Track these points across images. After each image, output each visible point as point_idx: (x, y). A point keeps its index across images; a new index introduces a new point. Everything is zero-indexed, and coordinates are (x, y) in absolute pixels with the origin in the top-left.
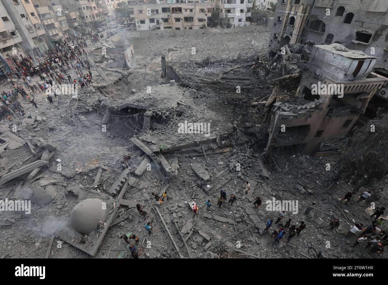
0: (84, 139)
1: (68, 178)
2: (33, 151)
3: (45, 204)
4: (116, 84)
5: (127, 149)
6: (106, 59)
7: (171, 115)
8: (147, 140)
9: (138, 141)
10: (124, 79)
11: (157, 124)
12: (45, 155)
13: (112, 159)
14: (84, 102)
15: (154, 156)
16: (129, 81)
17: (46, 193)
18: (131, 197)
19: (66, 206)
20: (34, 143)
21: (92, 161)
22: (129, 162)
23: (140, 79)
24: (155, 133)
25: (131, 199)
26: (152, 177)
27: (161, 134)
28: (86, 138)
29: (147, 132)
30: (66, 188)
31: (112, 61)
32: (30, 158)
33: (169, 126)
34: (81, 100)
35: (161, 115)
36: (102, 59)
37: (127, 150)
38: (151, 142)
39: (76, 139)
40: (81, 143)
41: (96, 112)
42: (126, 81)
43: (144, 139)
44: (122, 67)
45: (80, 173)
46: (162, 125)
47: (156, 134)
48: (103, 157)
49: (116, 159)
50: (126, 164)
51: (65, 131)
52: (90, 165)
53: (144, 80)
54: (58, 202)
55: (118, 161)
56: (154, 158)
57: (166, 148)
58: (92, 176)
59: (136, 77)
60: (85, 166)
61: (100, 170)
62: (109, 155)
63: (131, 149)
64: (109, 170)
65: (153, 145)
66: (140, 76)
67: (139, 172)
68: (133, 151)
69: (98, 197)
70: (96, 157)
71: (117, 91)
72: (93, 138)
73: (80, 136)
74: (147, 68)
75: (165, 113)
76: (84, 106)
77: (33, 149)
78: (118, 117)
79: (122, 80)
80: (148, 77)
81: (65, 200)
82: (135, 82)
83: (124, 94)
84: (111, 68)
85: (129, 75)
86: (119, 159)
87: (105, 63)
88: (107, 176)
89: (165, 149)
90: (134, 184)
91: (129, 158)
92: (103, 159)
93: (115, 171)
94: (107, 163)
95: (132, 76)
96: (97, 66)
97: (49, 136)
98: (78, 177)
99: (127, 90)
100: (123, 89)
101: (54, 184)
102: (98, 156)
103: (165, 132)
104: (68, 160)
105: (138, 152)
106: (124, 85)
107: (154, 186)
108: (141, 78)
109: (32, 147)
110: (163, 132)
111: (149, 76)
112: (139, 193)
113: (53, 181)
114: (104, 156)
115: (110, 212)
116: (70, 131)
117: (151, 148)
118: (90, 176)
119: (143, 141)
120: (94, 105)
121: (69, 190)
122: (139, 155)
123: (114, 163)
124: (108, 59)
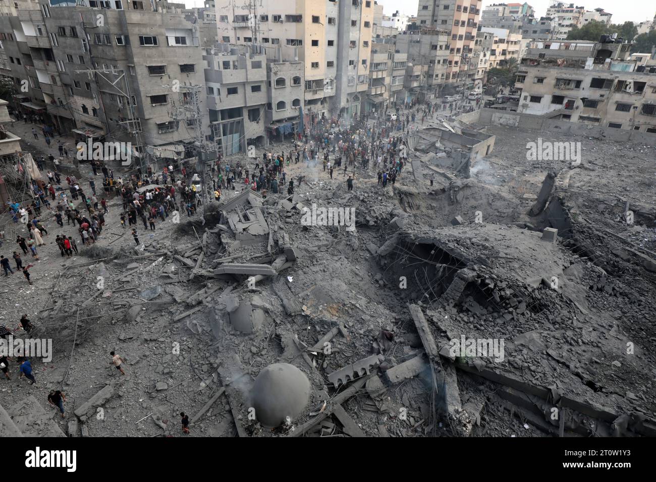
0: (338, 264)
1: (287, 314)
2: (269, 248)
3: (241, 332)
4: (432, 197)
5: (395, 319)
6: (437, 148)
7: (515, 299)
8: (439, 323)
9: (421, 315)
10: (452, 192)
11: (475, 304)
12: (279, 262)
13: (362, 322)
14: (369, 206)
15: (437, 362)
16: (458, 198)
17: (251, 318)
18: (356, 413)
19: (262, 355)
20: (275, 238)
21: (331, 308)
22: (386, 345)
23: (480, 202)
24: (462, 318)
25: (355, 417)
26: (413, 402)
27: (475, 327)
28: (341, 264)
29: (447, 308)
30: (277, 328)
31: (444, 154)
32: (261, 257)
33: (500, 321)
34: (365, 202)
35: (492, 290)
36: (430, 148)
37: (394, 321)
38: (445, 332)
39: (328, 260)
40: (331, 269)
41: (378, 230)
42: (452, 197)
43: (435, 320)
44: (458, 170)
45: (307, 316)
46: (485, 311)
47: (464, 321)
48: (350, 311)
49: (369, 326)
50: (379, 345)
51: (320, 240)
52: (325, 312)
53: (488, 208)
54: (256, 341)
55: (370, 331)
56: (436, 367)
57: (470, 363)
58: (319, 332)
59: (475, 195)
60: (318, 309)
61: (334, 331)
62: (360, 313)
63: (402, 324)
64: (348, 339)
65: (445, 339)
66: (484, 197)
67: (394, 377)
68: (404, 329)
69: (309, 372)
70: (340, 305)
71: (428, 208)
72: (352, 271)
73: (336, 258)
74: (506, 187)
75: (503, 289)
76: (365, 213)
77: (271, 246)
78: (407, 254)
79: (447, 193)
80: (498, 204)
81: (266, 344)
82: (470, 205)
83: (438, 219)
84: (437, 166)
85: (463, 188)
86: (372, 330)
87: (432, 154)
88: (339, 346)
89: (467, 363)
90: (373, 392)
91: (390, 338)
92: (348, 313)
93: (355, 347)
94: (351, 324)
95: (468, 192)
96: (415, 156)
97: (299, 237)
98: (299, 320)
99: (446, 213)
100: (441, 209)
101: (266, 311)
102: (344, 305)
103: (483, 328)
104: (302, 286)
105: (411, 336)
106: (446, 203)
107: (408, 423)
108: (484, 201)
109: (271, 242)
110: (481, 325)
111: (503, 203)
112: (374, 416)
113: (268, 306)
114: (352, 309)
115: (311, 414)
116: (326, 242)
117: (439, 344)
118: (316, 330)
119: (431, 322)
120: (380, 218)
121: (278, 333)
122: (410, 343)
123: (362, 332)
124: (440, 150)
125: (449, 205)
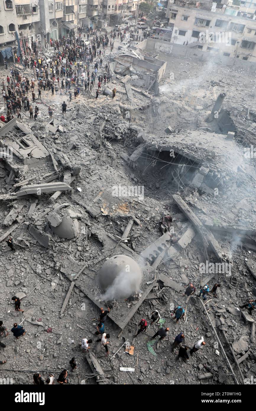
0: (108, 172)
1: (91, 217)
3: (66, 239)
4: (141, 111)
8: (195, 205)
9: (183, 201)
10: (154, 107)
11: (207, 188)
12: (68, 178)
13: (146, 212)
14: (113, 124)
15: (204, 230)
16: (159, 112)
17: (73, 227)
19: (87, 251)
20: (57, 159)
21: (121, 206)
22: (169, 225)
23: (173, 113)
25: (166, 274)
26: (194, 256)
27: (213, 202)
30: (90, 229)
31: (136, 77)
32: (50, 176)
35: (219, 178)
37: (165, 207)
38: (201, 210)
39: (99, 170)
41: (123, 142)
42: (155, 111)
43: (192, 203)
44: (149, 89)
45: (107, 216)
46: (213, 192)
47: (205, 200)
48: (135, 206)
49: (151, 214)
50: (165, 226)
52: (118, 210)
53: (178, 117)
54: (78, 242)
55: (154, 218)
56: (203, 232)
58: (120, 225)
59: (169, 109)
60: (112, 209)
61: (131, 222)
63: (170, 208)
64: (142, 226)
65: (203, 214)
66: (174, 110)
67: (184, 245)
68: (172, 212)
69: (131, 256)
70: (127, 203)
71: (139, 120)
72: (118, 175)
74: (183, 101)
75: (224, 177)
76: (113, 130)
77: (57, 166)
78: (155, 159)
79: (150, 108)
80: (184, 114)
82: (166, 116)
84: (134, 86)
85: (161, 103)
86: (155, 217)
87: (128, 77)
88: (138, 232)
89: (219, 226)
90: (174, 257)
91: (170, 220)
92: (135, 208)
93: (149, 230)
94: (140, 215)
95: (164, 107)
96: (117, 78)
97: (71, 155)
98: (101, 219)
99: (152, 122)
100: (148, 120)
101: (79, 219)
102: (130, 203)
104: (91, 193)
105: (179, 215)
106: (150, 115)
108: (175, 113)
109: (55, 162)
111: (187, 113)
112: (176, 270)
114: (137, 205)
116: (94, 157)
117: (201, 218)
118: (117, 224)
119: (189, 204)
120: (124, 133)
121: (93, 233)
122: (180, 220)
123: (148, 219)
124: (133, 73)
125: (153, 116)
